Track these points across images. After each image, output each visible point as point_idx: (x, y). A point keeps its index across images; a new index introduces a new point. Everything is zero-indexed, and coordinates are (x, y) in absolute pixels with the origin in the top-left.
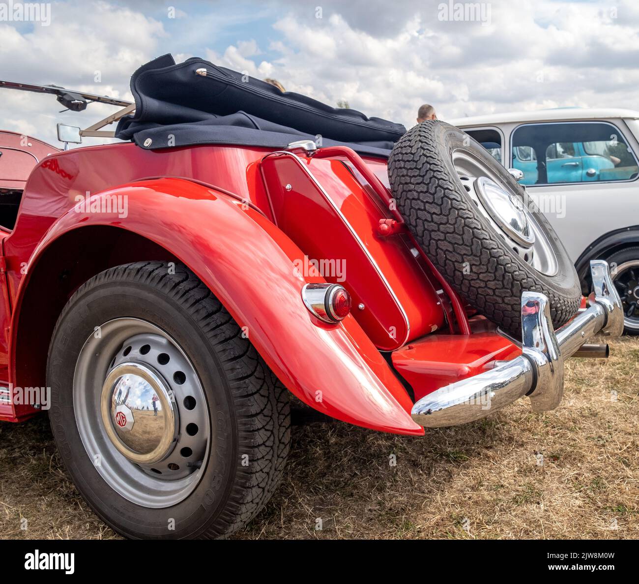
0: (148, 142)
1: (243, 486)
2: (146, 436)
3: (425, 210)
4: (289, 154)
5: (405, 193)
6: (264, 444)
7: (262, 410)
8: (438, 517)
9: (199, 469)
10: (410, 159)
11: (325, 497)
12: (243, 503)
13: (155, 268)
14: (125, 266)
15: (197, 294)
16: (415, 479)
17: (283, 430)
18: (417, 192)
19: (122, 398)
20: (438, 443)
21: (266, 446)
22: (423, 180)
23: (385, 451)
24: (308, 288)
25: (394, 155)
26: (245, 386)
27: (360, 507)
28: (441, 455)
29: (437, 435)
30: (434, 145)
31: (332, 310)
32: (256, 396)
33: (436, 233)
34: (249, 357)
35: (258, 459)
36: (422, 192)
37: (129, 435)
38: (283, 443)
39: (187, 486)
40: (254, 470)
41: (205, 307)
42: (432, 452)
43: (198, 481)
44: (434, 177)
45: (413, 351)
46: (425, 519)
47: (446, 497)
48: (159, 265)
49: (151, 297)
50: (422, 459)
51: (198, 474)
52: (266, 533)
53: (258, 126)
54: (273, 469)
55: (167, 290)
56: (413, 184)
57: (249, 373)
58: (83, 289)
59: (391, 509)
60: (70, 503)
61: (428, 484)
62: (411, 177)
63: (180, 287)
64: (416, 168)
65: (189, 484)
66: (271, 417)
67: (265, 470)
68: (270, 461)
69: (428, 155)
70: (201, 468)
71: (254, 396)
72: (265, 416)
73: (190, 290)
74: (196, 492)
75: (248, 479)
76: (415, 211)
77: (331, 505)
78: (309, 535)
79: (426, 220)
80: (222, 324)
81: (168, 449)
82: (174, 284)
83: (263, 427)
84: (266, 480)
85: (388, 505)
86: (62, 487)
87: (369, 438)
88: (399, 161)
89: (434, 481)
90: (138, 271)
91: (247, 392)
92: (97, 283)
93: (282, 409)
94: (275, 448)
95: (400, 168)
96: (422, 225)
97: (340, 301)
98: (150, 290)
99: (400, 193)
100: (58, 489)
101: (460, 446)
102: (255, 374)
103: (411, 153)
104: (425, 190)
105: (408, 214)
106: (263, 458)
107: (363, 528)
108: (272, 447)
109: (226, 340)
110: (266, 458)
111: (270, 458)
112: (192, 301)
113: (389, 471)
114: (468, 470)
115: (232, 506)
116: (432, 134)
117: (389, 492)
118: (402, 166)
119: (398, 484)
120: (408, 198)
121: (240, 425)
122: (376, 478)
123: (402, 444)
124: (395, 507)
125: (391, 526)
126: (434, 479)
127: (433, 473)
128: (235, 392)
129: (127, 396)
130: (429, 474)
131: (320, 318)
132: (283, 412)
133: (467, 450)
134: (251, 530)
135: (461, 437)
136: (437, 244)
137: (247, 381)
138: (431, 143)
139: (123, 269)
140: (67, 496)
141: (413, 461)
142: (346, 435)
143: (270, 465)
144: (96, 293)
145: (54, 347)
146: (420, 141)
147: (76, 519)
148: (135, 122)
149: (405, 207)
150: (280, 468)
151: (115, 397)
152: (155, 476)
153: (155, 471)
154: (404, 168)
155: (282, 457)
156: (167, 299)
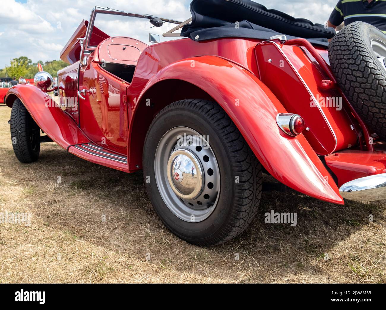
0: (197, 37)
1: (235, 218)
2: (187, 186)
3: (352, 74)
4: (271, 42)
5: (339, 65)
6: (248, 197)
7: (249, 180)
8: (341, 254)
9: (213, 206)
10: (344, 45)
11: (274, 232)
12: (234, 226)
13: (198, 102)
14: (183, 100)
15: (218, 116)
16: (327, 231)
17: (258, 192)
18: (348, 64)
19: (177, 167)
20: (341, 214)
21: (249, 199)
22: (352, 57)
23: (309, 213)
24: (280, 115)
25: (333, 43)
26: (240, 166)
27: (294, 241)
28: (343, 221)
29: (340, 209)
30: (361, 36)
31: (293, 128)
32: (246, 172)
33: (358, 89)
34: (244, 151)
35: (244, 205)
36: (351, 64)
37: (179, 185)
38: (257, 199)
39: (206, 213)
40: (242, 210)
41: (222, 123)
42: (337, 218)
43: (211, 212)
44: (360, 54)
45: (338, 157)
46: (333, 254)
47: (346, 244)
48: (200, 101)
49: (195, 116)
50: (331, 221)
51: (212, 209)
52: (243, 244)
53: (253, 28)
54: (251, 211)
55: (203, 113)
56: (345, 59)
57: (243, 159)
58: (162, 111)
59: (312, 245)
60: (149, 214)
61: (335, 235)
62: (344, 55)
63: (210, 112)
64: (348, 50)
65: (207, 213)
66: (253, 184)
67: (247, 211)
68: (250, 207)
69: (357, 42)
70: (214, 206)
71: (245, 172)
72: (250, 183)
73: (215, 114)
74: (210, 217)
75: (238, 215)
76: (345, 75)
77: (278, 236)
78: (266, 249)
79: (352, 81)
80: (231, 133)
81: (198, 194)
82: (207, 110)
83: (248, 189)
84: (247, 217)
85: (311, 242)
86: (145, 206)
87: (299, 205)
88: (336, 46)
89: (338, 234)
90: (190, 103)
91: (241, 169)
92: (169, 109)
93: (259, 181)
94: (253, 200)
95: (337, 50)
96: (349, 83)
97: (299, 123)
98: (195, 113)
99: (336, 65)
100: (143, 207)
101: (355, 217)
102: (246, 160)
103: (345, 41)
104: (353, 62)
105: (340, 76)
106: (247, 205)
107: (296, 252)
108: (252, 200)
109: (232, 141)
110: (249, 205)
111: (250, 206)
112: (216, 119)
113: (311, 224)
114: (360, 232)
115: (229, 227)
116: (360, 29)
117: (311, 236)
118: (339, 49)
119: (316, 232)
120: (341, 68)
121: (236, 186)
122: (304, 227)
123: (319, 211)
124: (314, 244)
125: (313, 253)
126: (338, 233)
127: (338, 230)
128: (235, 168)
129: (179, 166)
130: (336, 229)
131: (286, 132)
132: (259, 182)
133: (359, 220)
134: (235, 241)
135: (355, 213)
136: (358, 95)
137: (242, 163)
138: (358, 34)
139: (182, 102)
140: (147, 210)
141: (325, 221)
142: (285, 202)
143: (250, 209)
144: (169, 114)
145: (147, 139)
146: (351, 33)
147: (152, 222)
148: (191, 27)
149: (339, 73)
150: (254, 212)
151: (174, 166)
152: (191, 207)
153: (190, 204)
154: (340, 50)
155: (256, 206)
156: (203, 118)
